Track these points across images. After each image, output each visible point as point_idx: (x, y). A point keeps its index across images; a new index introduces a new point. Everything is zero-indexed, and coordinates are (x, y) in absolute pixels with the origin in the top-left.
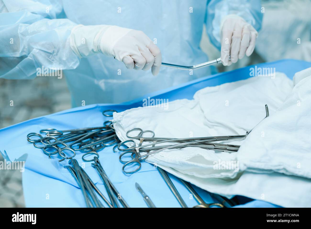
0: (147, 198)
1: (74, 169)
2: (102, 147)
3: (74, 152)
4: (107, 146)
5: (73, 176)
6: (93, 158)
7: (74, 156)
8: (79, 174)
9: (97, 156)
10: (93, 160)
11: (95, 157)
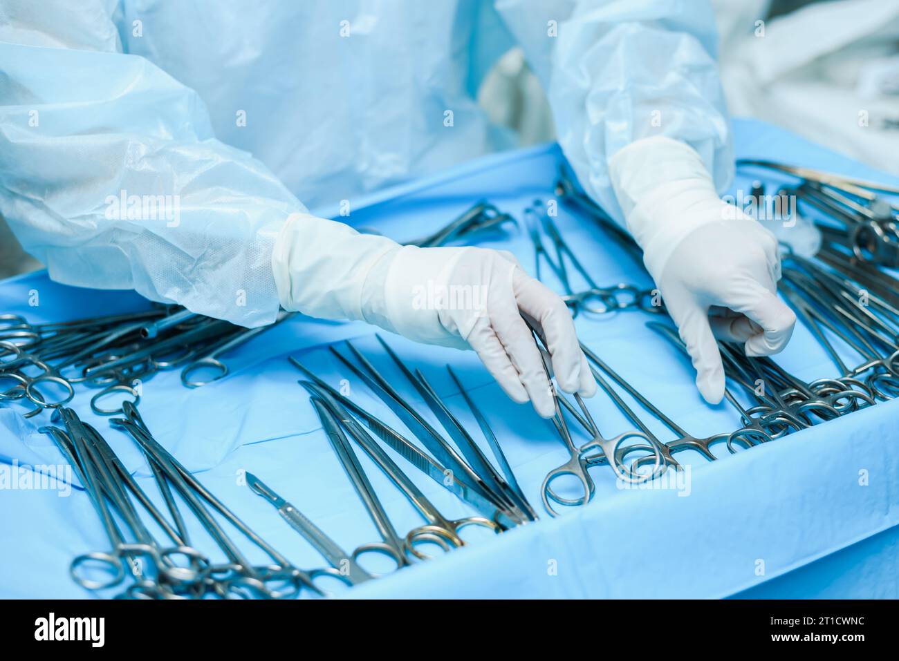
0: (289, 509)
1: (67, 437)
2: (147, 372)
3: (68, 389)
4: (162, 369)
5: (64, 455)
6: (120, 406)
7: (68, 400)
8: (83, 451)
9: (132, 400)
10: (120, 411)
11: (126, 403)
